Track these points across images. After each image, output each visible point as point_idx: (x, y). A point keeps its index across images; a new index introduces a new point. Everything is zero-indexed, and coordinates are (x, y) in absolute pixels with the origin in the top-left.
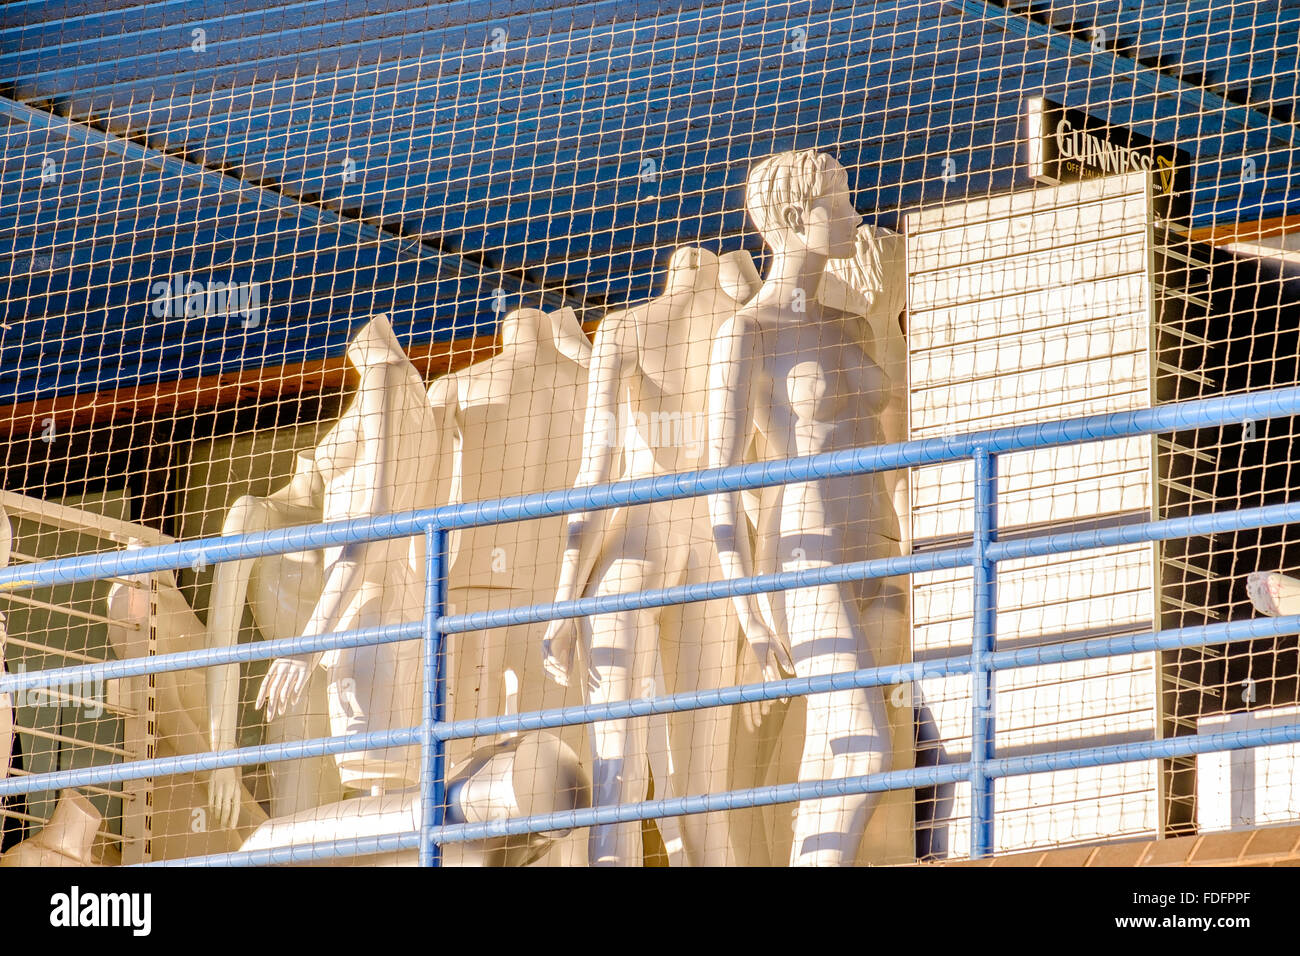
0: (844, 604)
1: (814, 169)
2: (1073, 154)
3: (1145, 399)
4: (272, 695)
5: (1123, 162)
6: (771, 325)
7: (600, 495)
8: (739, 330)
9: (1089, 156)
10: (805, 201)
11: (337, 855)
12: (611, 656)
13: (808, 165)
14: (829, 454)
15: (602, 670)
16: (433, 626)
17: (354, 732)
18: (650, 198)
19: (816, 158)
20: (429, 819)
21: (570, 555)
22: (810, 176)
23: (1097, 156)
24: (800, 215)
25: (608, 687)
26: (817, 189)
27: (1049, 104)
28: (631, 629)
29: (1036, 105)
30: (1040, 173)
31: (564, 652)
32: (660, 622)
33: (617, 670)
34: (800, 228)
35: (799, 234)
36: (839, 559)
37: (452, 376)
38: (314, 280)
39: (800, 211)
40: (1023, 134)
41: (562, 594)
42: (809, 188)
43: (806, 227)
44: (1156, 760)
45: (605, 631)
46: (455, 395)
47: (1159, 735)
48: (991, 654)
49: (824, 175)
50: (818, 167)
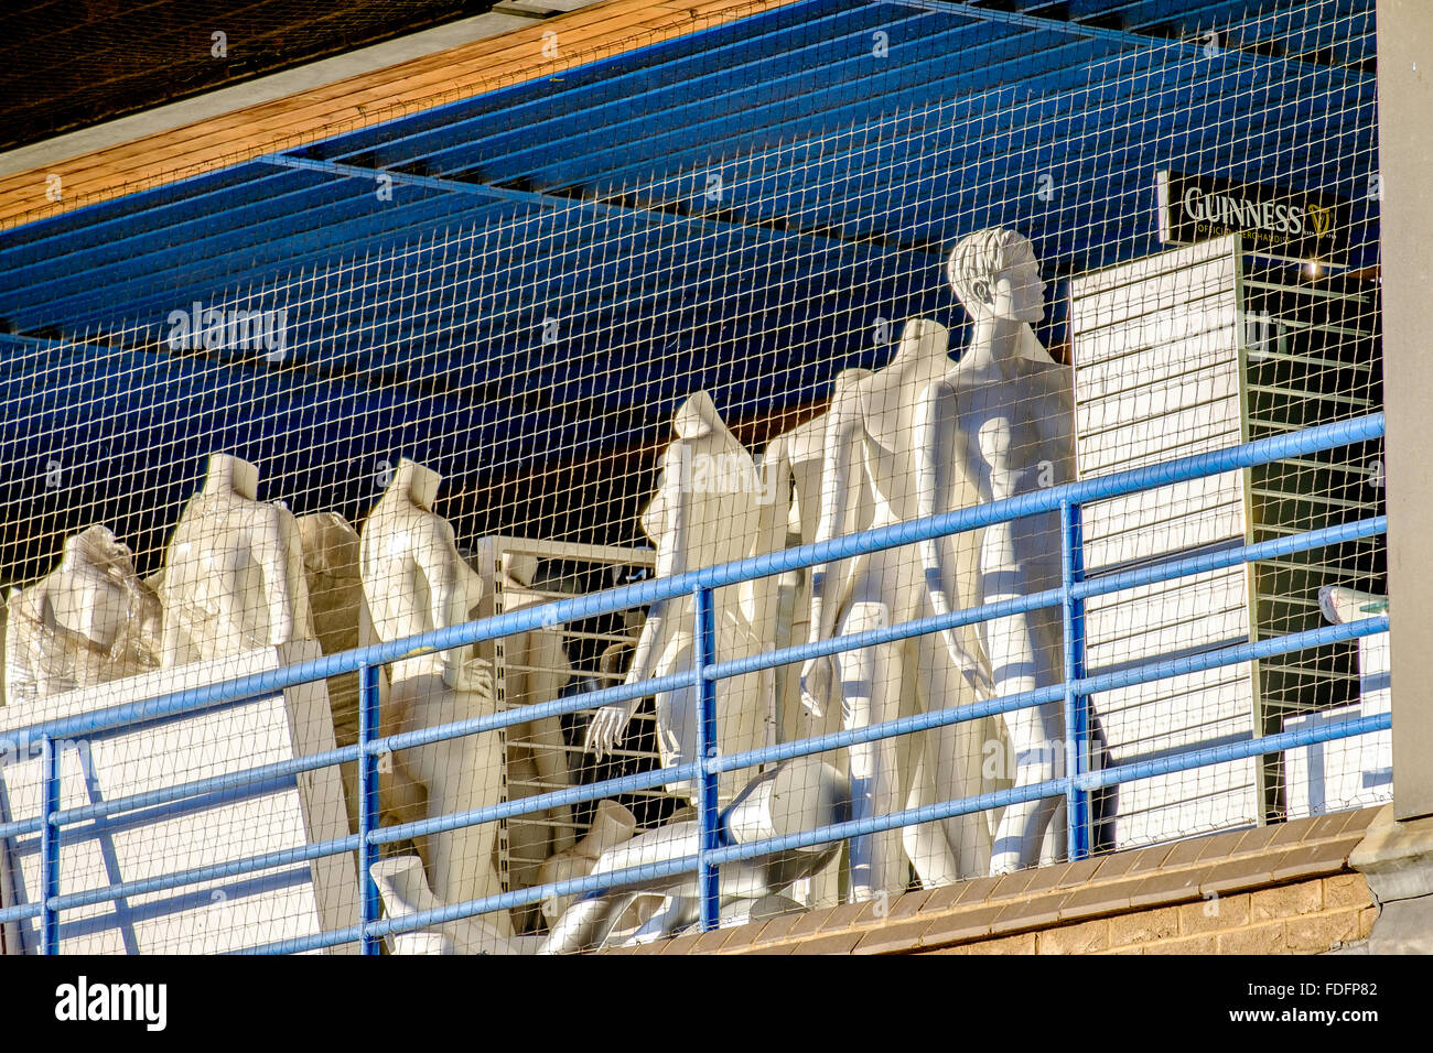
0: (1030, 631)
1: (996, 245)
2: (1205, 216)
3: (1236, 438)
4: (596, 738)
5: (1266, 216)
6: (967, 387)
7: (836, 546)
8: (932, 396)
9: (1225, 213)
10: (990, 276)
11: (642, 878)
12: (857, 689)
13: (992, 243)
14: (1020, 497)
15: (850, 700)
16: (702, 675)
17: (675, 765)
18: (832, 292)
19: (1000, 235)
20: (704, 844)
21: (816, 602)
22: (992, 253)
23: (1234, 213)
24: (987, 287)
25: (857, 715)
26: (999, 264)
27: (1173, 176)
28: (873, 662)
29: (1163, 178)
30: (1168, 238)
31: (823, 686)
32: (905, 653)
33: (862, 700)
34: (988, 299)
35: (989, 305)
36: (1025, 592)
37: (785, 435)
38: (609, 377)
39: (987, 284)
40: (1155, 204)
41: (813, 637)
42: (992, 264)
43: (993, 297)
44: (1254, 757)
45: (851, 667)
46: (786, 452)
47: (1257, 736)
48: (1077, 681)
49: (1005, 250)
50: (1000, 244)
